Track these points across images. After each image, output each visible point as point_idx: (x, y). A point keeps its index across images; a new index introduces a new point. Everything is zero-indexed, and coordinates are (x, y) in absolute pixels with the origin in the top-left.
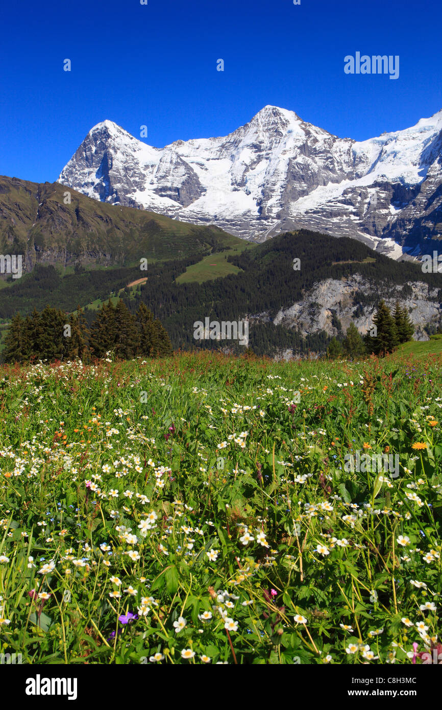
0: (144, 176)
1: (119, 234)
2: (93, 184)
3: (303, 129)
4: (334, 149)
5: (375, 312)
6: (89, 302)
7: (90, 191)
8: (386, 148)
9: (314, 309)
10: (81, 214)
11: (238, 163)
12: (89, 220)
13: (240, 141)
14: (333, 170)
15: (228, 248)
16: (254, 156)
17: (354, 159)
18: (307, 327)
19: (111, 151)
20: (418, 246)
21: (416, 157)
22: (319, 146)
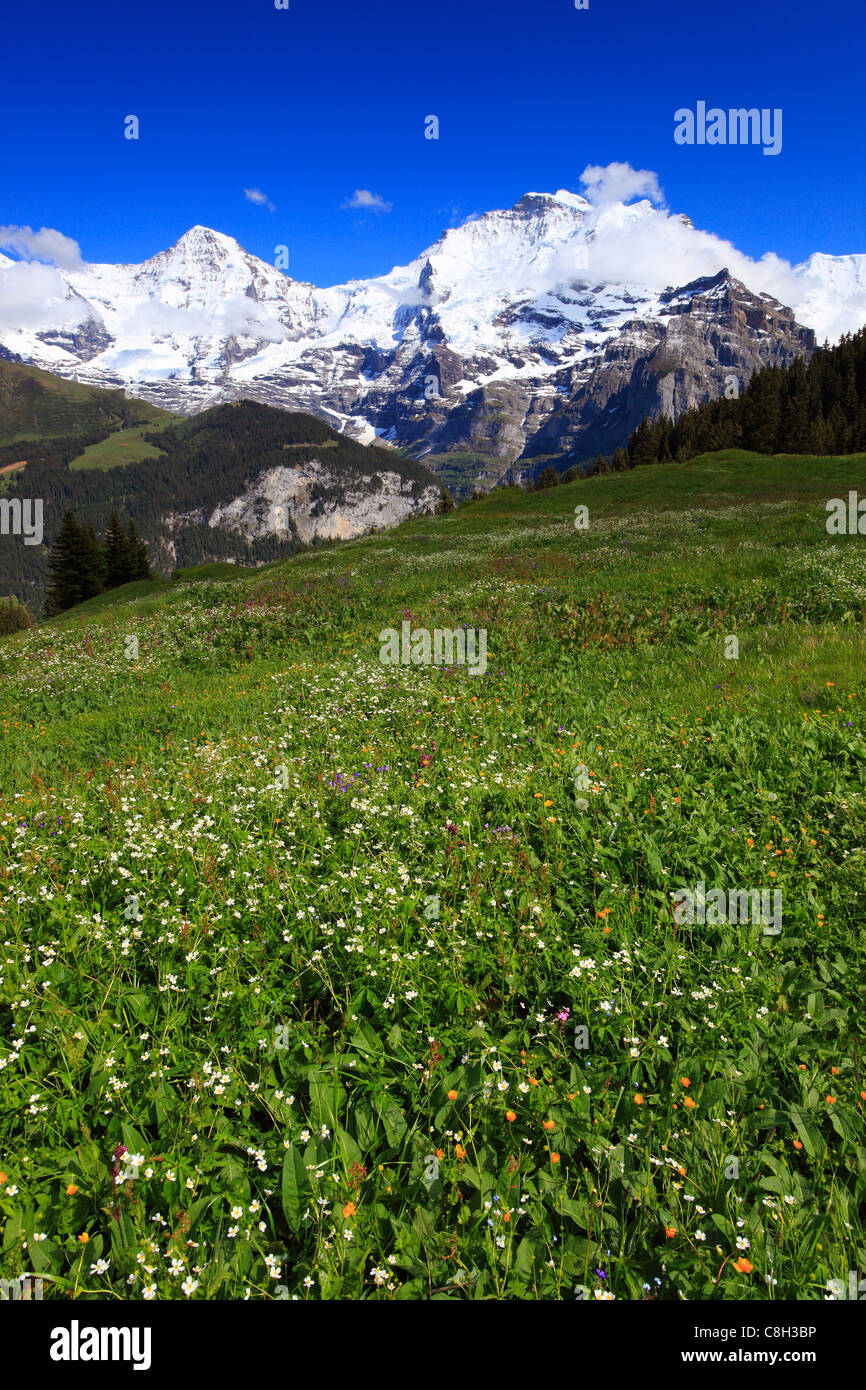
3: (248, 264)
4: (288, 296)
8: (354, 300)
9: (261, 506)
13: (161, 273)
14: (290, 326)
15: (146, 422)
16: (181, 296)
17: (316, 311)
18: (253, 528)
20: (393, 429)
21: (390, 316)
22: (270, 290)
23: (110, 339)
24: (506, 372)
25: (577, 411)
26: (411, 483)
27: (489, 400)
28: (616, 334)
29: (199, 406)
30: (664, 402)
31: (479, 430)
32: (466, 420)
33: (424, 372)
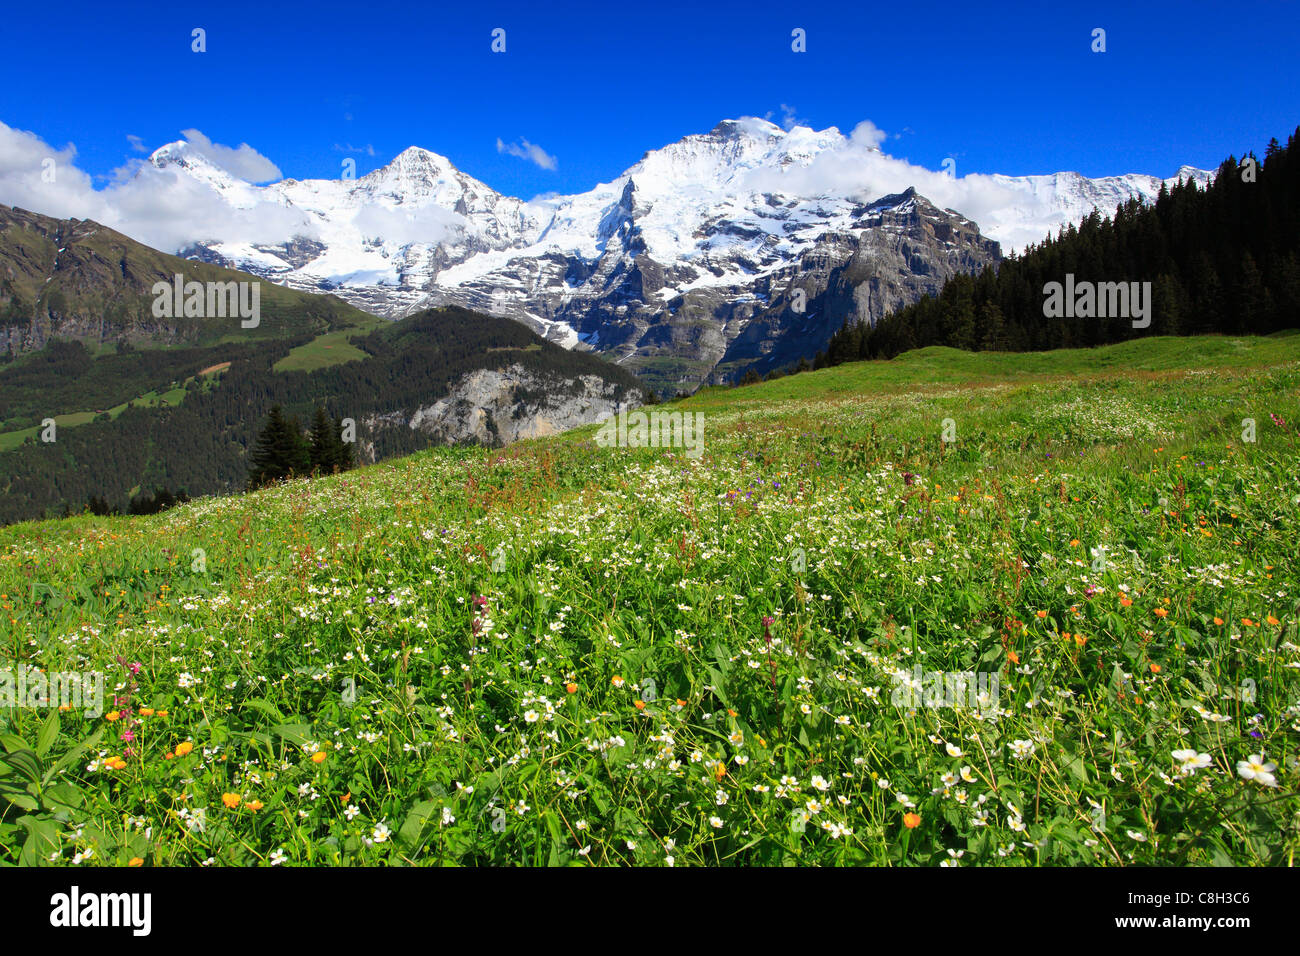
3: (458, 180)
4: (496, 210)
6: (138, 395)
8: (559, 214)
9: (463, 408)
10: (130, 268)
12: (142, 277)
13: (376, 188)
14: (496, 236)
15: (352, 326)
17: (522, 223)
18: (454, 431)
20: (596, 333)
21: (594, 227)
22: (479, 204)
23: (322, 247)
24: (706, 280)
25: (776, 317)
26: (613, 386)
27: (690, 307)
28: (812, 245)
29: (405, 311)
30: (861, 309)
31: (680, 335)
32: (668, 326)
33: (626, 280)
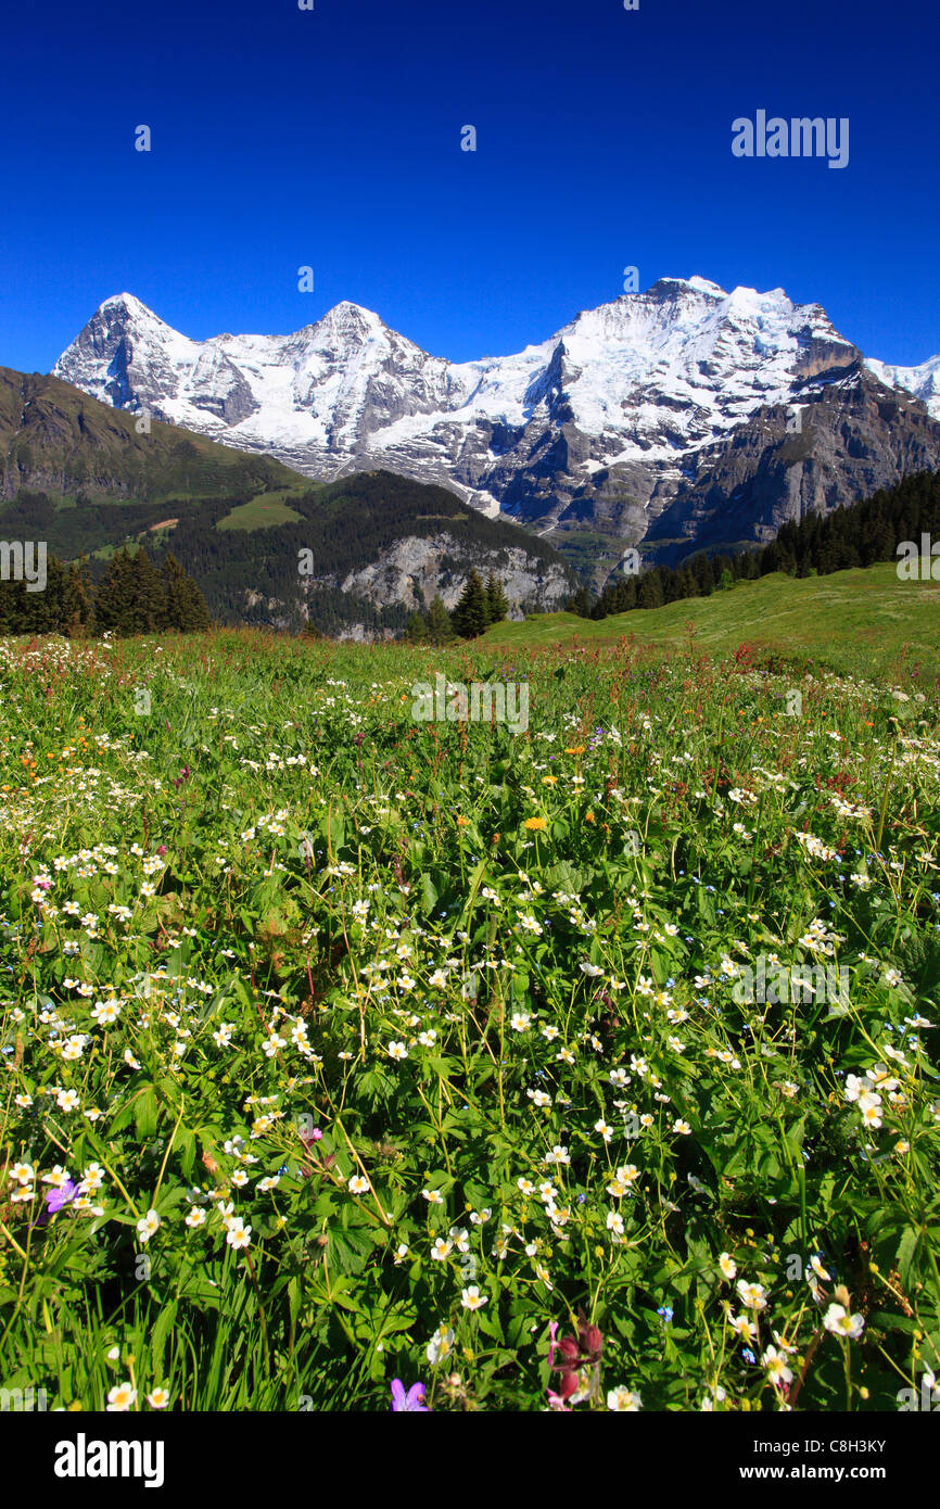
0: (177, 378)
1: (140, 456)
2: (104, 382)
3: (388, 339)
4: (424, 370)
5: (465, 582)
6: (97, 548)
7: (100, 392)
8: (487, 376)
9: (392, 574)
10: (85, 423)
11: (303, 374)
12: (97, 432)
13: (307, 345)
14: (422, 397)
15: (287, 487)
16: (325, 367)
17: (449, 385)
18: (383, 597)
19: (131, 338)
20: (518, 505)
21: (521, 392)
22: (408, 364)
23: (256, 405)
24: (633, 453)
25: (701, 496)
26: (536, 560)
27: (614, 481)
28: (745, 420)
29: (333, 473)
30: (792, 492)
31: (603, 510)
32: (591, 500)
33: (551, 449)
